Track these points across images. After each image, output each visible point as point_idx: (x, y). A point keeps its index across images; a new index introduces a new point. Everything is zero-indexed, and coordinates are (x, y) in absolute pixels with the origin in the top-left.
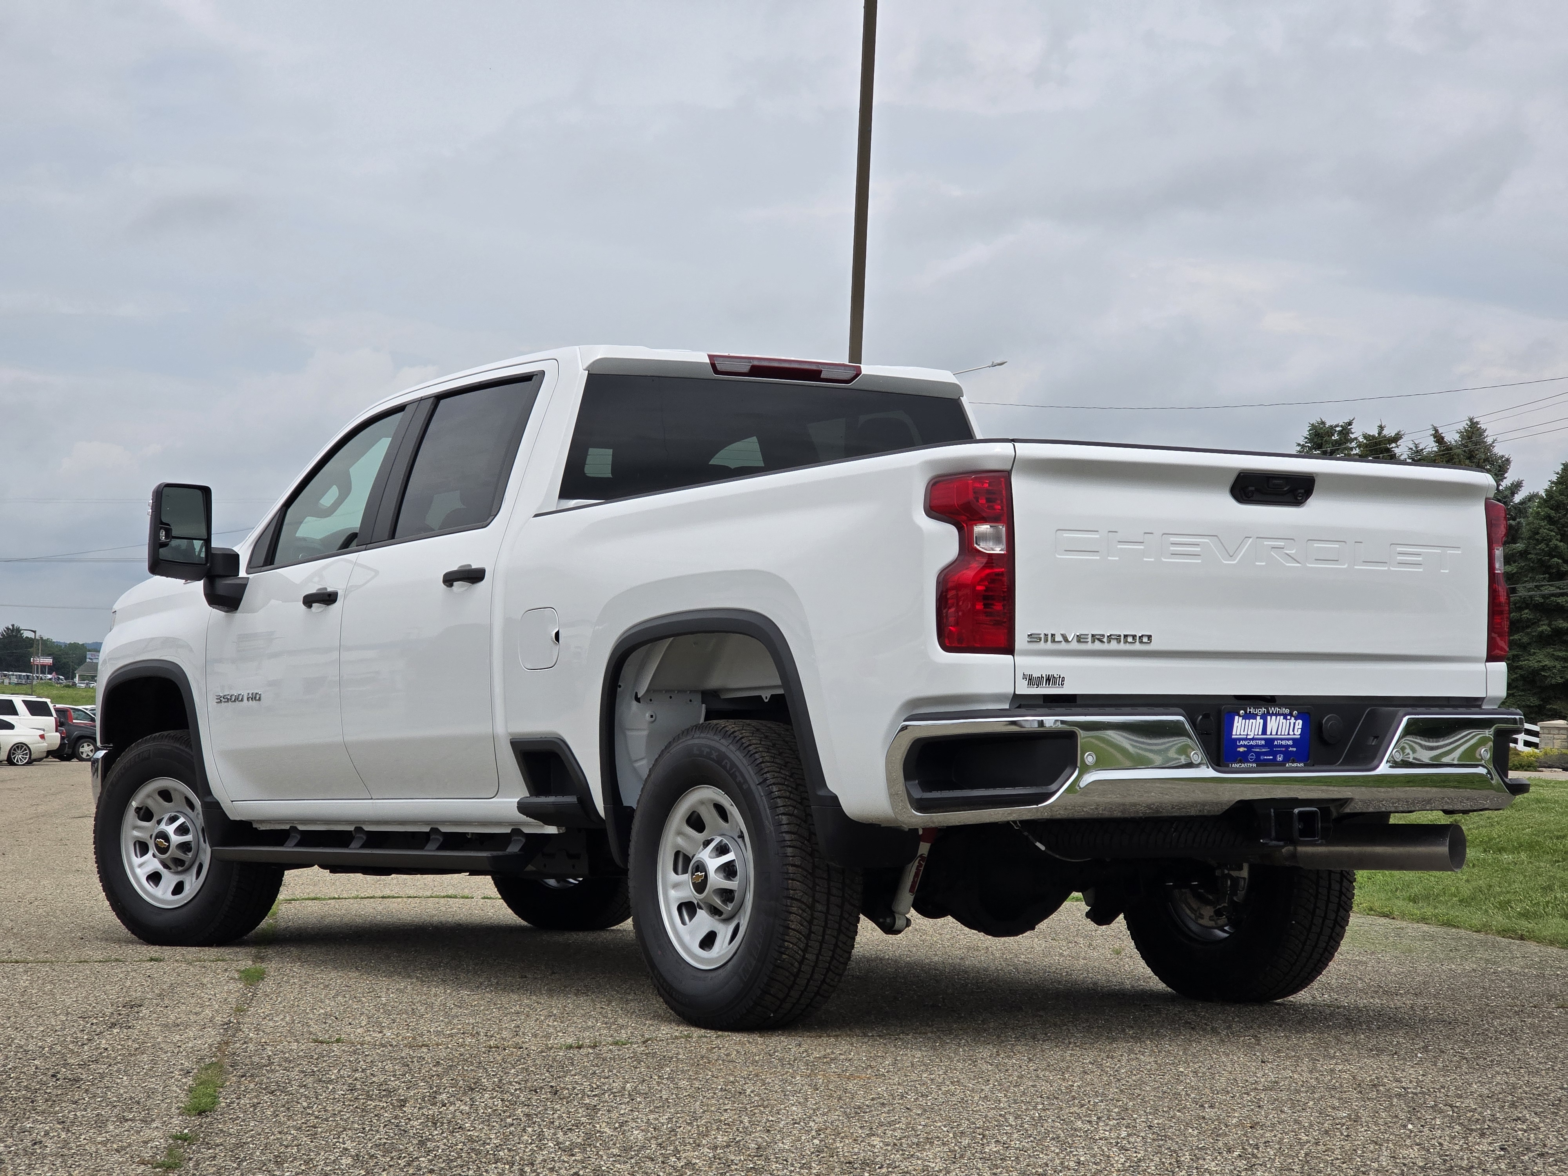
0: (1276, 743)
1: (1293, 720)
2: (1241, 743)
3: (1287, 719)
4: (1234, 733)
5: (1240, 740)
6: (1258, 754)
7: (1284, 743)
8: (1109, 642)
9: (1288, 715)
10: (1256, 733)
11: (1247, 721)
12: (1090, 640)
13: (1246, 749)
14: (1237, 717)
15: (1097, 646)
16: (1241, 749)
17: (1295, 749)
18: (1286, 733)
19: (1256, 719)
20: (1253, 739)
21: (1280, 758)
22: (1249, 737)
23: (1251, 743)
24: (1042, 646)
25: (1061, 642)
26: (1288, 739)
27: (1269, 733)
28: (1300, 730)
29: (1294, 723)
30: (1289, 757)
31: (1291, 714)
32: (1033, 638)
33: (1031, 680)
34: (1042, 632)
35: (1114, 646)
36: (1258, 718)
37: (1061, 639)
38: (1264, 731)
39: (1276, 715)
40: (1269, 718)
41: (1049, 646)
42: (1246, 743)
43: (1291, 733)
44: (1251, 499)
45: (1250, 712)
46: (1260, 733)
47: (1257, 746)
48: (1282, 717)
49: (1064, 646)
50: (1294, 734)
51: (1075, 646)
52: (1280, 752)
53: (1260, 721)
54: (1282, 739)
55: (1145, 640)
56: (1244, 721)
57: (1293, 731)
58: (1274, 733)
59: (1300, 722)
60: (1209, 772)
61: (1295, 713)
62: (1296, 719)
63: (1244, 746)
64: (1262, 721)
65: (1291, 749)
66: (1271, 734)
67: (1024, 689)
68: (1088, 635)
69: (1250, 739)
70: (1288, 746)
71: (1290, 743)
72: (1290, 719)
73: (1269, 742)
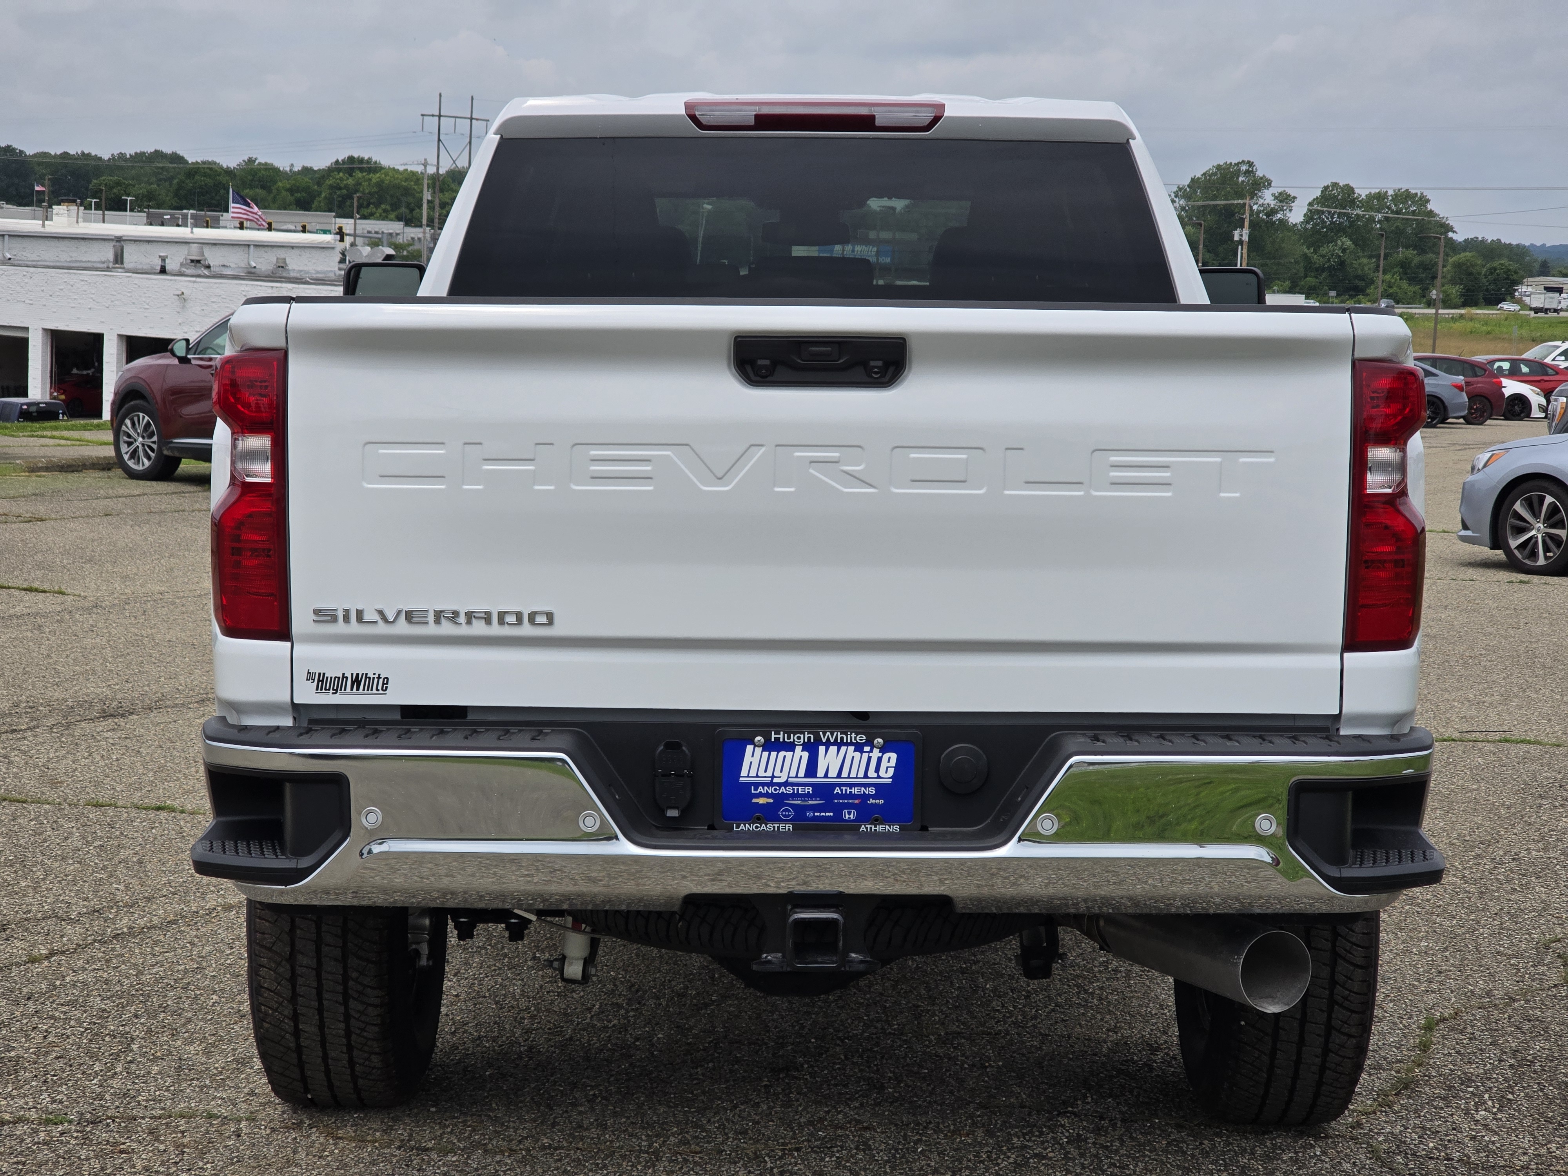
0: (837, 790)
1: (876, 753)
2: (760, 789)
3: (862, 752)
4: (744, 772)
5: (757, 785)
6: (800, 810)
7: (855, 791)
8: (469, 622)
9: (866, 744)
10: (793, 774)
11: (774, 754)
12: (431, 618)
13: (771, 801)
14: (749, 748)
15: (446, 629)
16: (762, 801)
17: (881, 802)
18: (861, 774)
19: (793, 751)
20: (786, 784)
21: (849, 815)
22: (775, 780)
23: (783, 789)
24: (340, 627)
25: (376, 623)
26: (865, 786)
27: (821, 772)
28: (891, 772)
29: (880, 760)
30: (866, 813)
31: (870, 742)
32: (323, 615)
33: (322, 682)
34: (338, 605)
35: (479, 628)
36: (798, 749)
37: (376, 617)
38: (811, 769)
39: (839, 744)
40: (822, 749)
41: (354, 628)
42: (771, 790)
43: (872, 773)
44: (769, 379)
45: (777, 739)
46: (802, 773)
47: (794, 796)
48: (852, 748)
49: (382, 629)
50: (879, 777)
51: (402, 628)
52: (850, 806)
53: (801, 755)
54: (851, 786)
55: (542, 619)
56: (766, 754)
57: (877, 770)
58: (833, 773)
59: (894, 756)
60: (626, 847)
61: (879, 741)
62: (883, 750)
63: (767, 795)
64: (806, 755)
65: (872, 801)
66: (826, 776)
67: (307, 695)
68: (427, 611)
69: (780, 785)
70: (868, 797)
71: (871, 791)
72: (871, 751)
73: (824, 791)
